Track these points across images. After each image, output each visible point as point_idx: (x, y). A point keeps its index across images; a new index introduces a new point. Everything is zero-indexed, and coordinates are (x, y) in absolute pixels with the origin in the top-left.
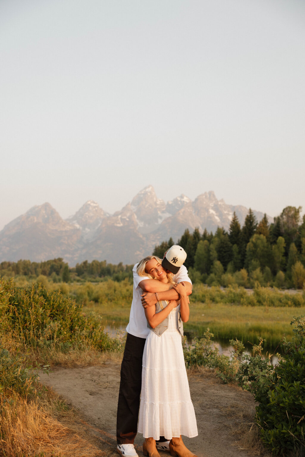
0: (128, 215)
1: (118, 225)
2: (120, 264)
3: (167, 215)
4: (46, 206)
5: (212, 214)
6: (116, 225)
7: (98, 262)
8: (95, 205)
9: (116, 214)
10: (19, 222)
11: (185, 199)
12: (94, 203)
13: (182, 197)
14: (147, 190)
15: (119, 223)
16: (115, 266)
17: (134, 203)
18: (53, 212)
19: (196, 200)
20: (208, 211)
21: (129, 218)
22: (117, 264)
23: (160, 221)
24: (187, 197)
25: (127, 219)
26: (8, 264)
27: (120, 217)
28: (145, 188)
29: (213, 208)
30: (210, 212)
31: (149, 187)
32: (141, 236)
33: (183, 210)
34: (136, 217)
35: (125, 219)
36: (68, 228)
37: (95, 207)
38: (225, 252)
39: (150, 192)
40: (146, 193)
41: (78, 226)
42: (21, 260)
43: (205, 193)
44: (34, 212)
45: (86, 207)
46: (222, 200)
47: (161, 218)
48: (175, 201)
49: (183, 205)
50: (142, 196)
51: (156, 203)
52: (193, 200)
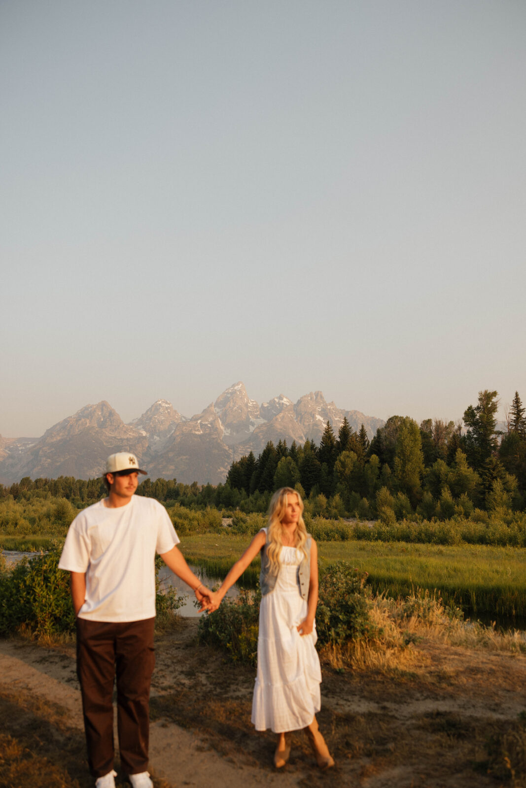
0: (211, 419)
1: (197, 433)
2: (194, 485)
3: (262, 421)
4: (103, 405)
5: (319, 420)
6: (193, 432)
7: (163, 480)
8: (167, 405)
9: (195, 419)
10: (64, 425)
11: (285, 401)
12: (167, 403)
13: (281, 398)
14: (236, 388)
15: (198, 430)
16: (187, 487)
17: (217, 404)
18: (111, 413)
19: (299, 402)
20: (313, 417)
21: (211, 424)
22: (190, 484)
23: (252, 429)
24: (286, 398)
25: (209, 425)
26: (44, 482)
27: (199, 422)
28: (234, 386)
29: (321, 414)
30: (316, 418)
31: (238, 384)
32: (227, 448)
33: (281, 415)
34: (220, 422)
35: (206, 425)
36: (131, 435)
37: (167, 408)
38: (310, 472)
39: (240, 391)
40: (234, 393)
41: (144, 433)
42: (62, 477)
43: (311, 393)
44: (86, 413)
45: (155, 408)
46: (332, 404)
47: (253, 424)
48: (272, 403)
49: (281, 408)
50: (229, 395)
51: (246, 405)
52: (295, 402)
